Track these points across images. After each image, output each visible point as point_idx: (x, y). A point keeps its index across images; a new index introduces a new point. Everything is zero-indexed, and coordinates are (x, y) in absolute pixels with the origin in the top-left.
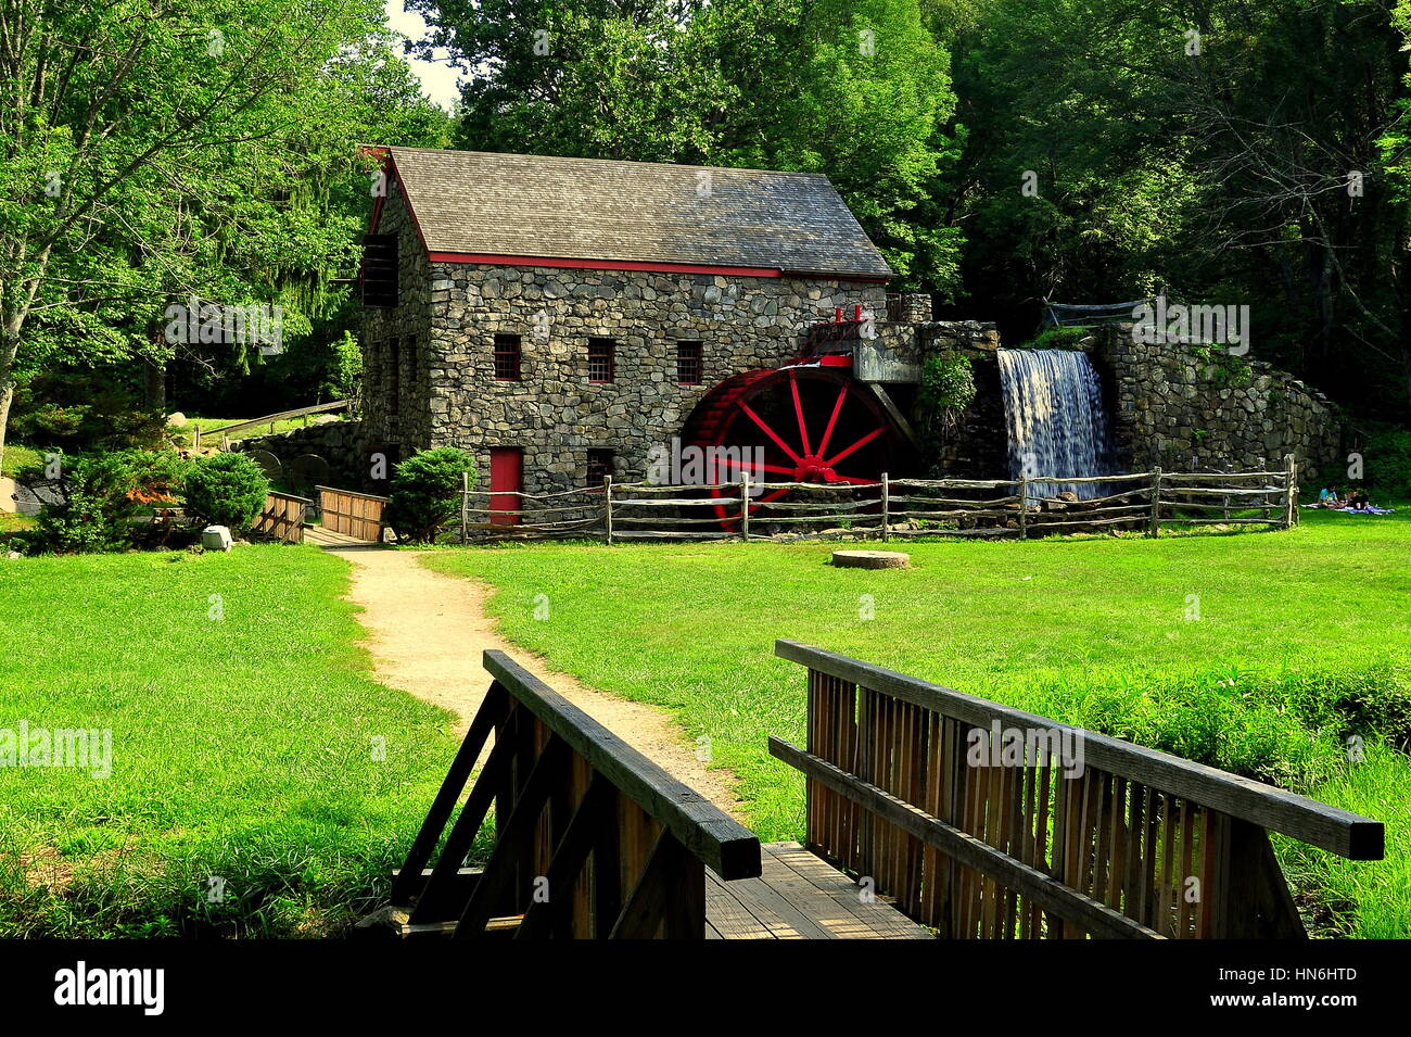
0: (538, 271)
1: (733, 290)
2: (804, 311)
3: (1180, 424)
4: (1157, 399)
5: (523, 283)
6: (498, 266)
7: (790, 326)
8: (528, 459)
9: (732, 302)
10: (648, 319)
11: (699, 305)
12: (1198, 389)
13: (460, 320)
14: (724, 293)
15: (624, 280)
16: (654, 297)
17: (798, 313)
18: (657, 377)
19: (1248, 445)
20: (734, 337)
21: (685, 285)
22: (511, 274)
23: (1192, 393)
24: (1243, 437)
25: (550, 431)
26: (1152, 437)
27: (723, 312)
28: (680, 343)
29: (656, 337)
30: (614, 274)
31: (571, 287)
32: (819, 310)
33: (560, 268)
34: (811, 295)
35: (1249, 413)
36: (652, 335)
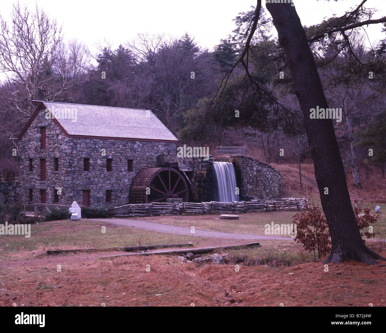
0: (94, 140)
1: (141, 145)
2: (157, 151)
3: (253, 181)
4: (248, 175)
5: (91, 143)
6: (84, 138)
7: (154, 155)
8: (91, 194)
9: (141, 148)
10: (121, 153)
11: (133, 150)
12: (257, 172)
13: (75, 154)
14: (139, 146)
15: (115, 142)
16: (122, 147)
17: (156, 151)
18: (123, 170)
19: (267, 187)
20: (141, 158)
21: (129, 144)
22: (88, 141)
23: (255, 173)
24: (266, 185)
25: (97, 185)
26: (247, 185)
27: (138, 151)
28: (128, 160)
29: (123, 158)
30: (113, 141)
31: (102, 144)
32: (161, 151)
33: (100, 139)
34: (159, 146)
35: (267, 178)
36: (121, 158)
